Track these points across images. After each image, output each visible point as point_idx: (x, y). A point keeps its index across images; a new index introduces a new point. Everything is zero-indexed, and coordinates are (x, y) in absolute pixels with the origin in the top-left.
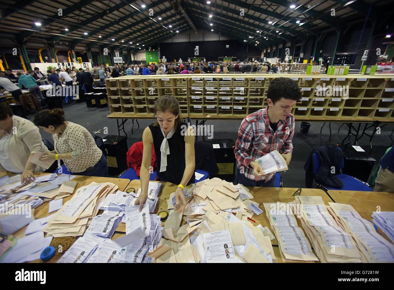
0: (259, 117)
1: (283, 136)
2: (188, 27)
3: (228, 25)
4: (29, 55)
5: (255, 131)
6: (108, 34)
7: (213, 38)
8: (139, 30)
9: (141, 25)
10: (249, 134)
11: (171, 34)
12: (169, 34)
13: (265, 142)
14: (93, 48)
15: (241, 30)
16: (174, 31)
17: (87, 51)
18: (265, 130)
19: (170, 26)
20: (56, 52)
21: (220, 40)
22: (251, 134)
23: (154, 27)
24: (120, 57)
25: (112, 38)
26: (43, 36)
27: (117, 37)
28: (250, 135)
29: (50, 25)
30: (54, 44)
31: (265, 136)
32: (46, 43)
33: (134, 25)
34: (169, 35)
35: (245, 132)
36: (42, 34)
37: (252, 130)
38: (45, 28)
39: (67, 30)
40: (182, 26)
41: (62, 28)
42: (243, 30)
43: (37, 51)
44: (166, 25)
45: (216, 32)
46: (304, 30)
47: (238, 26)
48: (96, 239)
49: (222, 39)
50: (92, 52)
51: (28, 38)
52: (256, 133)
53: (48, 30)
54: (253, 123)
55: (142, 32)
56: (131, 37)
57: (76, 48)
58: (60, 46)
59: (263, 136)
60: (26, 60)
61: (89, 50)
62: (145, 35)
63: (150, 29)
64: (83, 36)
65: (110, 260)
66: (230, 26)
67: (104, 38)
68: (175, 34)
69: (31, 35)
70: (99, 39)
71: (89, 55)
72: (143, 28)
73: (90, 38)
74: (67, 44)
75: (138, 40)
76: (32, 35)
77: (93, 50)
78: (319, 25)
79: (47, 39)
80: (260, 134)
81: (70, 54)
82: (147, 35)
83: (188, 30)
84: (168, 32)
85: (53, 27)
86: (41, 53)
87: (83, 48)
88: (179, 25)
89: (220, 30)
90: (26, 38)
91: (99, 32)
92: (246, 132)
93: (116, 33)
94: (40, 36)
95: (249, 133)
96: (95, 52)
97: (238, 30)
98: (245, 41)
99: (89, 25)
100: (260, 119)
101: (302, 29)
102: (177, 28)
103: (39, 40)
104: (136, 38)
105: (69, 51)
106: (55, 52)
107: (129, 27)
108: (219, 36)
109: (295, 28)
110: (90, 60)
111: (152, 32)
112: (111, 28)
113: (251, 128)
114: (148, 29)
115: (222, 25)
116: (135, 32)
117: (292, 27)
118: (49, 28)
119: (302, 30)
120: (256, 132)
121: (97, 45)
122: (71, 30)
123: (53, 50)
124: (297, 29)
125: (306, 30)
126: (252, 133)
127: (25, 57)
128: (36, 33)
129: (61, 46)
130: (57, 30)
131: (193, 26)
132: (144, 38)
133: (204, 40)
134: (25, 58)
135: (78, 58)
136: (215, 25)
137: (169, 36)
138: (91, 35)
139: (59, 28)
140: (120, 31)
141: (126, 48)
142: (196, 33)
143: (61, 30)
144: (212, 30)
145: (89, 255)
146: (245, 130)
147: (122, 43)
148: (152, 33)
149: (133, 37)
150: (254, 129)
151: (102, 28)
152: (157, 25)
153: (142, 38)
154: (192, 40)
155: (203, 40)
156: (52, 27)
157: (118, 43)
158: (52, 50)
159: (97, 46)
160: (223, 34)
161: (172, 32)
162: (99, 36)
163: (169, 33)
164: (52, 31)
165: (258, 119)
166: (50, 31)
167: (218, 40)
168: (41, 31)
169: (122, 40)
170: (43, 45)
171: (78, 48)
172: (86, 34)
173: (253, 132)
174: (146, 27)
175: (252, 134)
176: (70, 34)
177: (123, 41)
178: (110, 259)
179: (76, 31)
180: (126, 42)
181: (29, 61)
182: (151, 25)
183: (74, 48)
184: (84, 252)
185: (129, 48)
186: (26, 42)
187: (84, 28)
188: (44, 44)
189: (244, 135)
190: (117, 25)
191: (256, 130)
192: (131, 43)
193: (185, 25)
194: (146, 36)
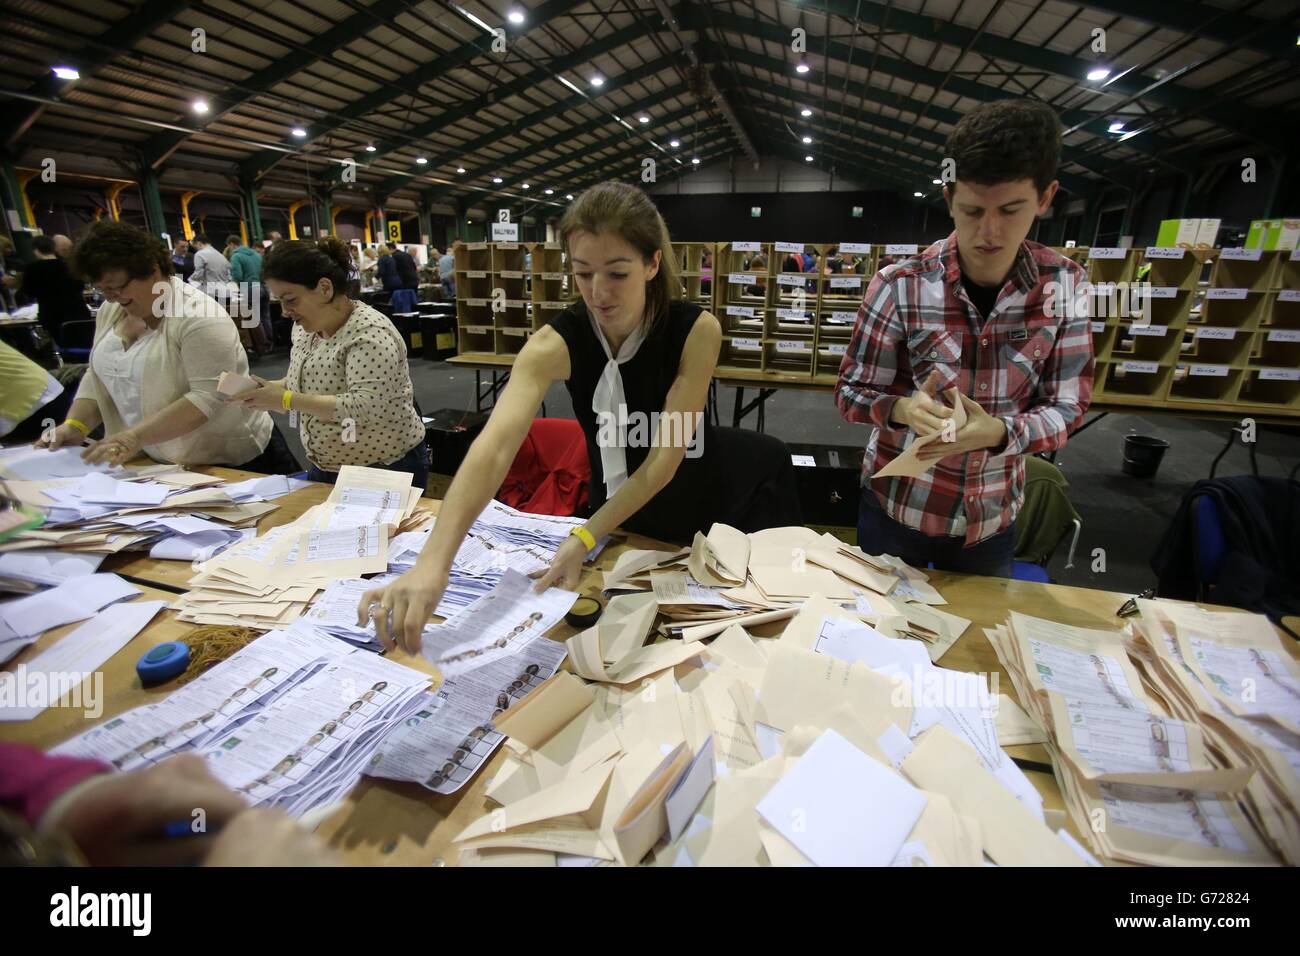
0: (927, 263)
1: (1027, 341)
2: (731, 149)
3: (862, 141)
4: (263, 222)
5: (904, 310)
6: (485, 162)
7: (811, 184)
8: (577, 155)
9: (586, 138)
10: (885, 322)
11: (675, 169)
12: (668, 169)
13: (949, 360)
14: (438, 203)
15: (906, 159)
16: (687, 160)
17: (420, 213)
18: (946, 309)
19: (675, 144)
20: (334, 214)
21: (835, 189)
22: (889, 320)
23: (622, 145)
24: (511, 222)
25: (496, 177)
26: (308, 167)
27: (508, 172)
28: (886, 326)
29: (328, 136)
30: (331, 188)
31: (946, 333)
32: (310, 187)
33: (563, 136)
34: (668, 172)
35: (872, 314)
36: (304, 161)
37: (894, 305)
38: (316, 144)
39: (371, 149)
40: (710, 144)
41: (359, 143)
42: (914, 158)
43: (286, 210)
44: (662, 140)
45: (822, 164)
46: (1137, 155)
47: (895, 144)
48: (326, 642)
49: (840, 186)
50: (433, 216)
51: (267, 171)
52: (912, 317)
53: (320, 148)
54: (901, 282)
55: (586, 159)
56: (551, 173)
57: (391, 201)
58: (348, 195)
59: (942, 333)
60: (253, 230)
61: (424, 208)
62: (595, 169)
63: (610, 150)
64: (415, 169)
65: (358, 705)
66: (870, 144)
67: (471, 175)
68: (687, 170)
69: (275, 165)
70: (458, 178)
71: (425, 222)
72: (589, 149)
73: (431, 173)
74: (366, 189)
75: (571, 185)
76: (278, 163)
77: (438, 208)
78: (1198, 138)
79: (316, 175)
80: (929, 327)
81: (371, 221)
82: (601, 169)
83: (731, 159)
84: (666, 161)
85: (336, 142)
86: (296, 215)
87: (409, 203)
88: (701, 141)
89: (834, 157)
90: (263, 171)
91: (458, 157)
92: (875, 316)
93: (509, 159)
94: (301, 165)
95: (884, 318)
96: (442, 216)
97: (898, 157)
98: (918, 194)
99: (434, 135)
100: (929, 269)
101: (1132, 152)
102: (696, 149)
103: (293, 178)
104: (566, 177)
105: (369, 211)
106: (331, 213)
107: (549, 143)
108: (829, 176)
109: (1105, 152)
110: (426, 239)
111: (615, 161)
112: (495, 145)
113: (893, 297)
114: (605, 150)
115: (842, 142)
116: (564, 159)
117: (1093, 148)
118: (324, 145)
119: (1130, 156)
120: (909, 313)
121: (450, 195)
122: (383, 149)
123: (328, 205)
124: (1112, 154)
125: (1143, 156)
126: (895, 318)
127: (252, 222)
128: (290, 157)
129: (351, 195)
130: (344, 149)
131: (748, 143)
132: (590, 177)
133: (781, 190)
134: (253, 227)
135: (391, 224)
136: (819, 142)
137: (670, 174)
138: (434, 164)
139: (351, 144)
140: (522, 154)
141: (533, 207)
142: (757, 166)
143: (358, 148)
144: (809, 159)
145: (289, 680)
146: (871, 309)
147: (523, 192)
148: (615, 165)
149: (558, 174)
150: (903, 301)
151: (470, 146)
152: (635, 141)
153: (584, 177)
154: (741, 189)
155: (778, 188)
156: (333, 140)
157: (513, 190)
158: (324, 205)
159: (450, 198)
160: (843, 172)
161: (678, 161)
162: (458, 168)
163: (670, 164)
164: (334, 153)
165: (921, 270)
166: (327, 153)
167: (828, 189)
168: (303, 151)
169: (523, 184)
170: (302, 192)
171: (395, 202)
172: (422, 161)
173: (900, 314)
174: (601, 144)
175: (895, 323)
176: (378, 161)
177: (526, 186)
178: (360, 702)
179: (396, 152)
180: (536, 190)
181: (261, 236)
182: (615, 139)
183: (385, 201)
184: (276, 669)
185: (542, 208)
186: (262, 182)
187: (419, 143)
188: (306, 187)
189: (868, 330)
190: (515, 136)
191: (909, 307)
192: (549, 192)
193: (722, 140)
194: (597, 171)
